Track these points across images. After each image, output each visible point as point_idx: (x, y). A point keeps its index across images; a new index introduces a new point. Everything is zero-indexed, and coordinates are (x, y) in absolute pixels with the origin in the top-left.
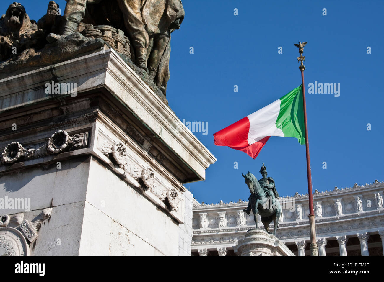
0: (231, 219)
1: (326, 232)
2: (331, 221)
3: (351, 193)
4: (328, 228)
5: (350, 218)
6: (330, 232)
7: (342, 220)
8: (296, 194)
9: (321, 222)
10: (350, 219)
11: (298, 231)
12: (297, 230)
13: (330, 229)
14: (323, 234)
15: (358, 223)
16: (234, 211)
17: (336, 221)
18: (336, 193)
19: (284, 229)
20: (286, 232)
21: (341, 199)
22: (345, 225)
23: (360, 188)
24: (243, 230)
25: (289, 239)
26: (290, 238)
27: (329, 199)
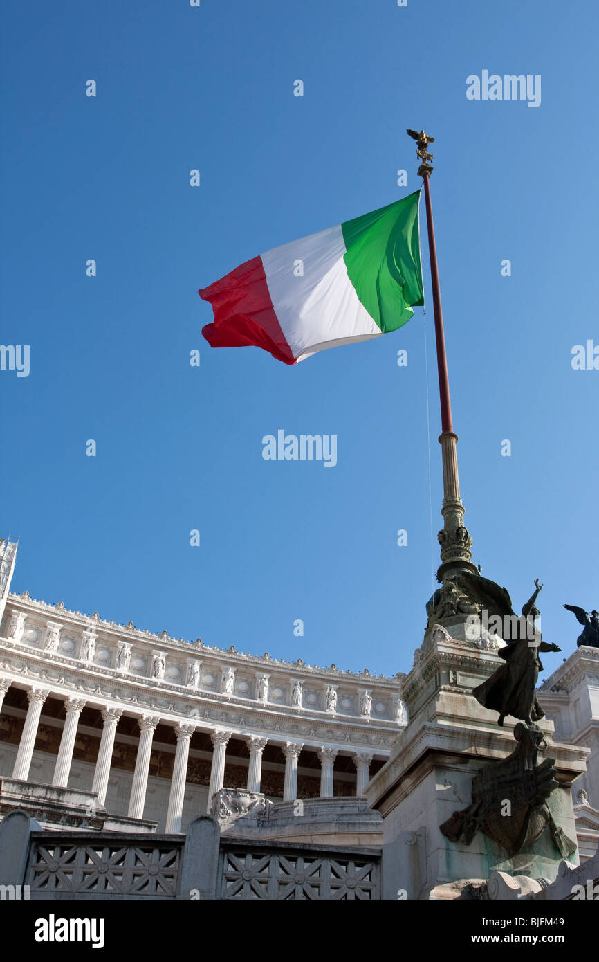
0: (66, 642)
1: (235, 723)
2: (251, 706)
3: (288, 671)
4: (241, 718)
5: (283, 712)
6: (242, 724)
7: (269, 711)
8: (197, 641)
9: (233, 703)
10: (282, 714)
11: (187, 706)
12: (187, 704)
13: (242, 720)
14: (230, 724)
15: (291, 724)
16: (77, 630)
17: (259, 710)
18: (264, 662)
19: (164, 694)
20: (165, 699)
21: (269, 676)
22: (268, 721)
23: (305, 668)
24: (91, 670)
25: (168, 715)
26: (171, 713)
27: (249, 670)
